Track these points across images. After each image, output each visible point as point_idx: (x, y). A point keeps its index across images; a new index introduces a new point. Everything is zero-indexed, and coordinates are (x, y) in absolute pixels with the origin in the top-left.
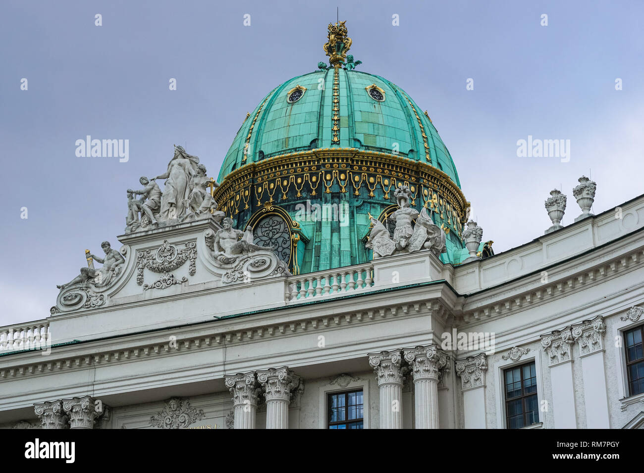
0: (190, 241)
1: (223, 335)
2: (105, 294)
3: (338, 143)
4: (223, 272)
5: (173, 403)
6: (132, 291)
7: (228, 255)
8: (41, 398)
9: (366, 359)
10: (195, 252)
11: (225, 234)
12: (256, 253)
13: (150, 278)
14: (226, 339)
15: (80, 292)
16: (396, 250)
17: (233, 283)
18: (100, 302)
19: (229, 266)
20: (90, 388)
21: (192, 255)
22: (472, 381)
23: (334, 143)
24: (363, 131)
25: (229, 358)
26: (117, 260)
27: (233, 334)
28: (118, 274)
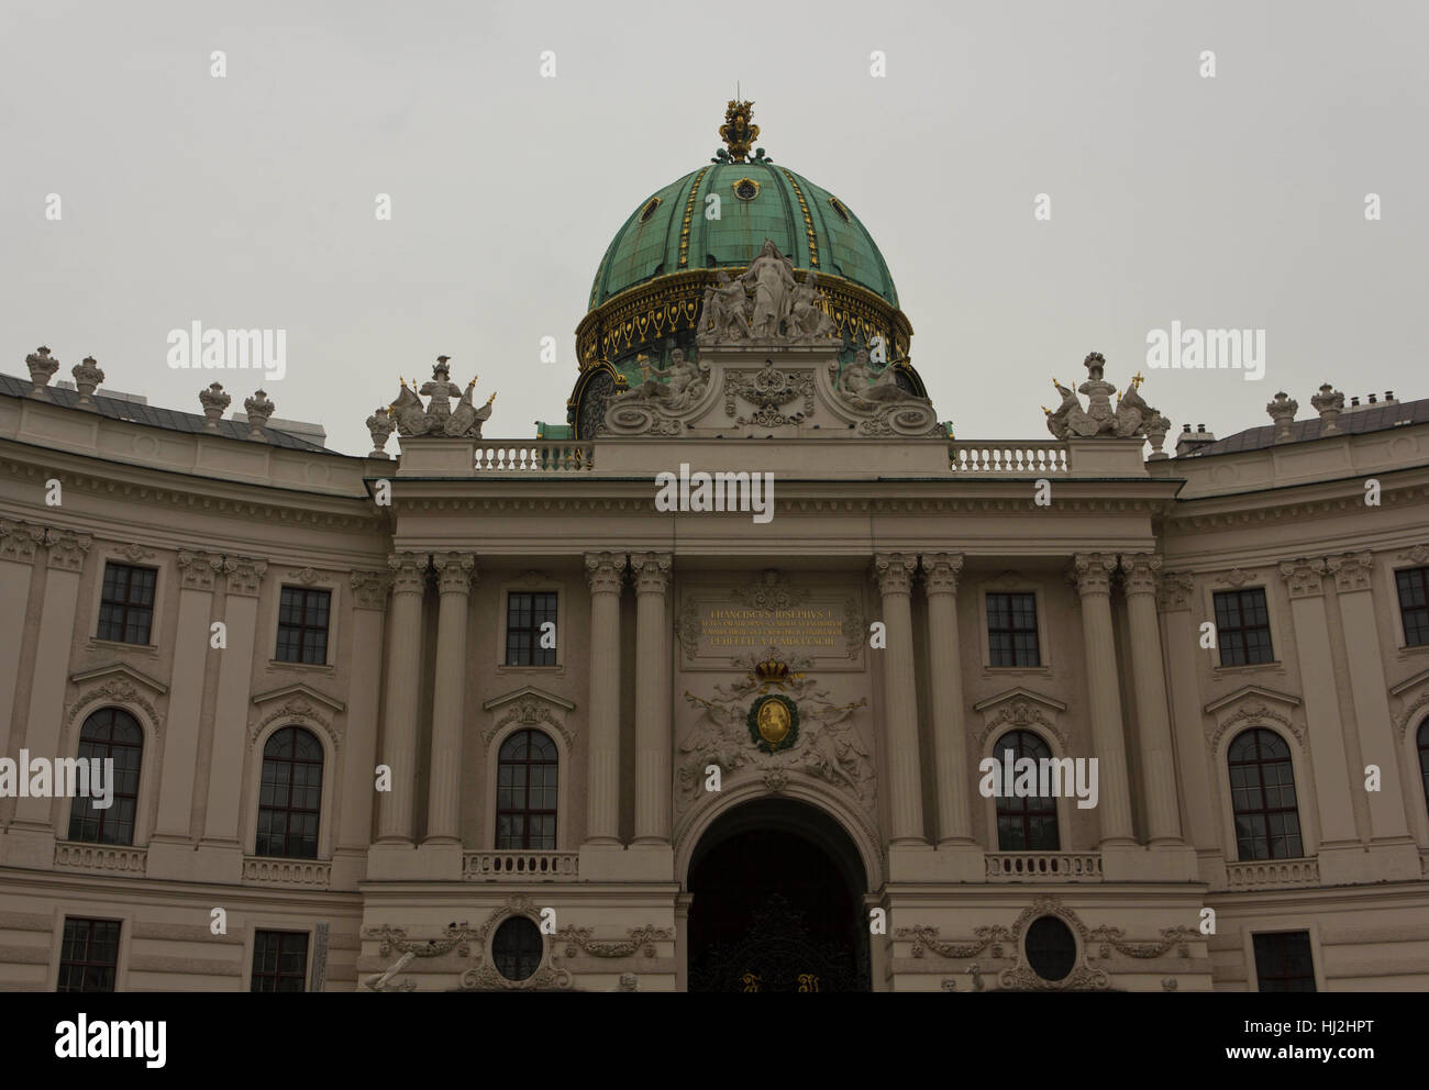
0: (804, 370)
1: (872, 502)
2: (682, 420)
3: (817, 266)
4: (860, 421)
5: (771, 578)
6: (719, 421)
7: (864, 399)
8: (597, 546)
9: (1072, 559)
10: (813, 387)
11: (858, 371)
12: (906, 403)
13: (746, 410)
14: (873, 508)
15: (644, 412)
16: (1100, 432)
17: (873, 436)
18: (673, 431)
19: (868, 414)
20: (671, 542)
21: (809, 391)
22: (1172, 601)
23: (813, 265)
24: (841, 257)
25: (877, 532)
26: (694, 378)
27: (888, 502)
28: (698, 398)
